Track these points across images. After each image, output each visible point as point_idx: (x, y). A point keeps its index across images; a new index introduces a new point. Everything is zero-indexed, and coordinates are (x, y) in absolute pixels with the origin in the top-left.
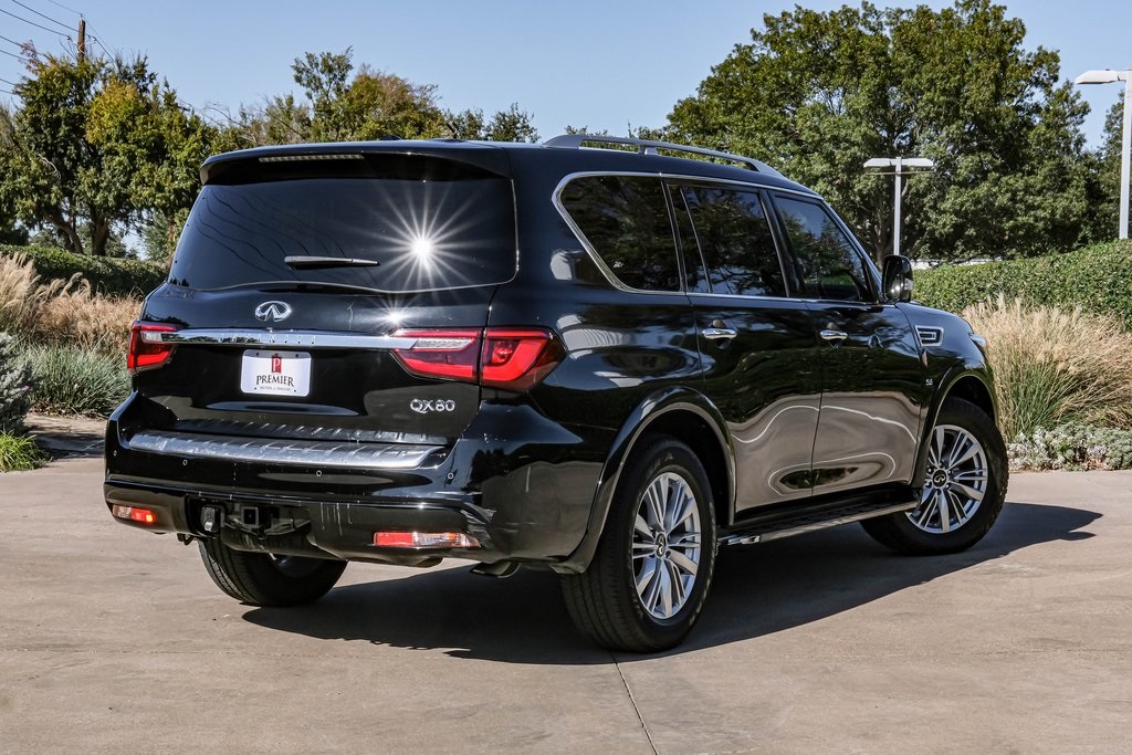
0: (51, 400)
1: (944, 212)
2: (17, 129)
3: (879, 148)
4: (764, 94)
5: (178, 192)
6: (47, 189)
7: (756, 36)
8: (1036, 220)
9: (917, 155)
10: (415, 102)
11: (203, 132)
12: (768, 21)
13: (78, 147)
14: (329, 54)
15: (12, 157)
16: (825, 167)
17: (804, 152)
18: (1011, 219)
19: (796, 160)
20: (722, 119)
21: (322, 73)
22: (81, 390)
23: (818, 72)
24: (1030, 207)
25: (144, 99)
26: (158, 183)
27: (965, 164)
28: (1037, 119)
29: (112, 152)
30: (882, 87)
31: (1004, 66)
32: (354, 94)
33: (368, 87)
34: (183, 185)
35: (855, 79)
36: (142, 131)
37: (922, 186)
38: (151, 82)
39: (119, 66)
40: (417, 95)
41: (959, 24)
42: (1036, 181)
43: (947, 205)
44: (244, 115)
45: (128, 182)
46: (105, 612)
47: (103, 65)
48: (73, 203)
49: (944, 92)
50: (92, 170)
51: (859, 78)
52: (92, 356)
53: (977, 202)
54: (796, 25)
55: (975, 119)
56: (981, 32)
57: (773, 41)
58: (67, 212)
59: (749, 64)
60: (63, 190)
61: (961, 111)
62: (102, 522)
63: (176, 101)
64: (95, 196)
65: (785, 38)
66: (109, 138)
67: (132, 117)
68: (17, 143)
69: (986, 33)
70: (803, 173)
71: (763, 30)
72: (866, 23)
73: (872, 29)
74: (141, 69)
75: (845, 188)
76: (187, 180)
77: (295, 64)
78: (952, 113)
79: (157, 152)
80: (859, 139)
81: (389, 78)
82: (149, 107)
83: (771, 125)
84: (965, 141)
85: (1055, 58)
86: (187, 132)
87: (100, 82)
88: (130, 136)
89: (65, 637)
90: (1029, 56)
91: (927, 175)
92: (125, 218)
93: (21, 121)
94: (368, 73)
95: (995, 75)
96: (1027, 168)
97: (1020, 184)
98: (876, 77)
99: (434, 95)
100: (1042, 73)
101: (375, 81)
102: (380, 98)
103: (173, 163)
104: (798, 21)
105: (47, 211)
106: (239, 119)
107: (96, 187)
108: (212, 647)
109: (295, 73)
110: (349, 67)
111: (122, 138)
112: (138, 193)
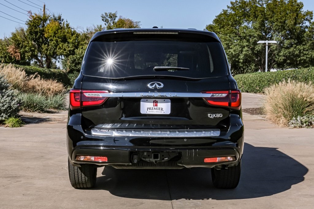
0: (28, 108)
1: (281, 56)
2: (26, 34)
3: (262, 38)
4: (230, 23)
5: (69, 51)
6: (34, 51)
7: (228, 7)
8: (307, 58)
9: (273, 40)
10: (135, 26)
11: (77, 34)
12: (232, 3)
13: (42, 39)
14: (111, 13)
15: (24, 42)
16: (247, 44)
17: (241, 39)
18: (299, 57)
19: (239, 41)
20: (218, 30)
21: (109, 18)
22: (36, 105)
23: (245, 17)
24: (305, 54)
25: (60, 26)
26: (64, 48)
27: (286, 42)
28: (307, 30)
29: (52, 40)
30: (263, 21)
31: (297, 15)
32: (118, 24)
33: (121, 22)
34: (71, 49)
35: (255, 19)
36: (60, 34)
37: (274, 49)
38: (62, 21)
39: (54, 17)
40: (135, 24)
41: (285, 4)
42: (306, 47)
43: (281, 54)
44: (88, 30)
45: (56, 48)
46: (29, 167)
47: (49, 16)
48: (41, 54)
49: (280, 22)
50: (46, 45)
51: (257, 19)
52: (40, 96)
53: (290, 53)
54: (239, 4)
55: (289, 30)
56: (291, 5)
57: (233, 8)
58: (40, 57)
59: (227, 15)
60: (38, 50)
61: (285, 28)
62: (35, 142)
63: (69, 26)
64: (47, 52)
65: (236, 8)
66: (51, 36)
67: (57, 30)
68: (26, 38)
69: (292, 6)
70: (241, 45)
71: (230, 5)
72: (259, 4)
73: (261, 5)
74: (60, 18)
75: (253, 49)
76: (72, 47)
77: (101, 15)
78: (283, 28)
79: (64, 40)
80: (257, 36)
81: (127, 19)
82: (62, 28)
83: (232, 32)
84: (286, 36)
85: (312, 13)
86: (72, 35)
87: (49, 21)
88: (57, 35)
89: (16, 175)
90: (305, 12)
91: (276, 45)
92: (55, 58)
93: (27, 32)
94: (122, 18)
95: (295, 18)
96: (304, 43)
97: (302, 48)
98: (261, 18)
99: (139, 24)
100: (308, 17)
101: (123, 20)
102: (124, 25)
103: (68, 43)
104: (240, 3)
105: (34, 56)
106: (86, 31)
107: (47, 50)
108: (56, 177)
109: (101, 18)
110: (116, 17)
111: (54, 36)
112: (59, 51)
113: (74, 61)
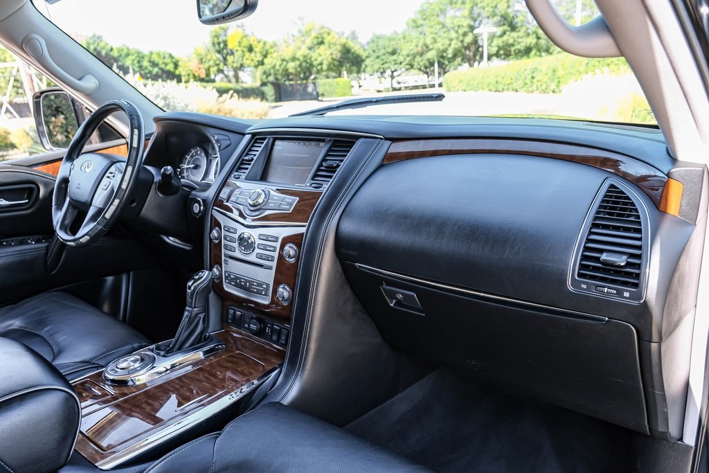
2: (208, 47)
4: (435, 13)
5: (258, 61)
6: (218, 65)
8: (521, 47)
11: (264, 42)
13: (227, 50)
15: (208, 55)
16: (456, 35)
18: (513, 47)
19: (446, 33)
24: (519, 43)
26: (252, 59)
27: (499, 31)
29: (237, 51)
30: (472, 7)
34: (260, 59)
36: (245, 43)
42: (520, 34)
45: (243, 59)
48: (227, 68)
50: (232, 57)
51: (465, 5)
53: (503, 42)
55: (501, 15)
59: (429, 4)
60: (224, 64)
61: (497, 13)
64: (234, 65)
66: (235, 46)
67: (242, 39)
68: (208, 50)
70: (449, 38)
76: (260, 57)
78: (494, 15)
79: (251, 49)
82: (246, 35)
84: (498, 23)
86: (259, 42)
88: (242, 45)
92: (243, 71)
93: (209, 44)
96: (517, 30)
97: (516, 35)
103: (256, 52)
105: (220, 71)
107: (233, 62)
111: (240, 46)
112: (247, 62)
113: (265, 73)
